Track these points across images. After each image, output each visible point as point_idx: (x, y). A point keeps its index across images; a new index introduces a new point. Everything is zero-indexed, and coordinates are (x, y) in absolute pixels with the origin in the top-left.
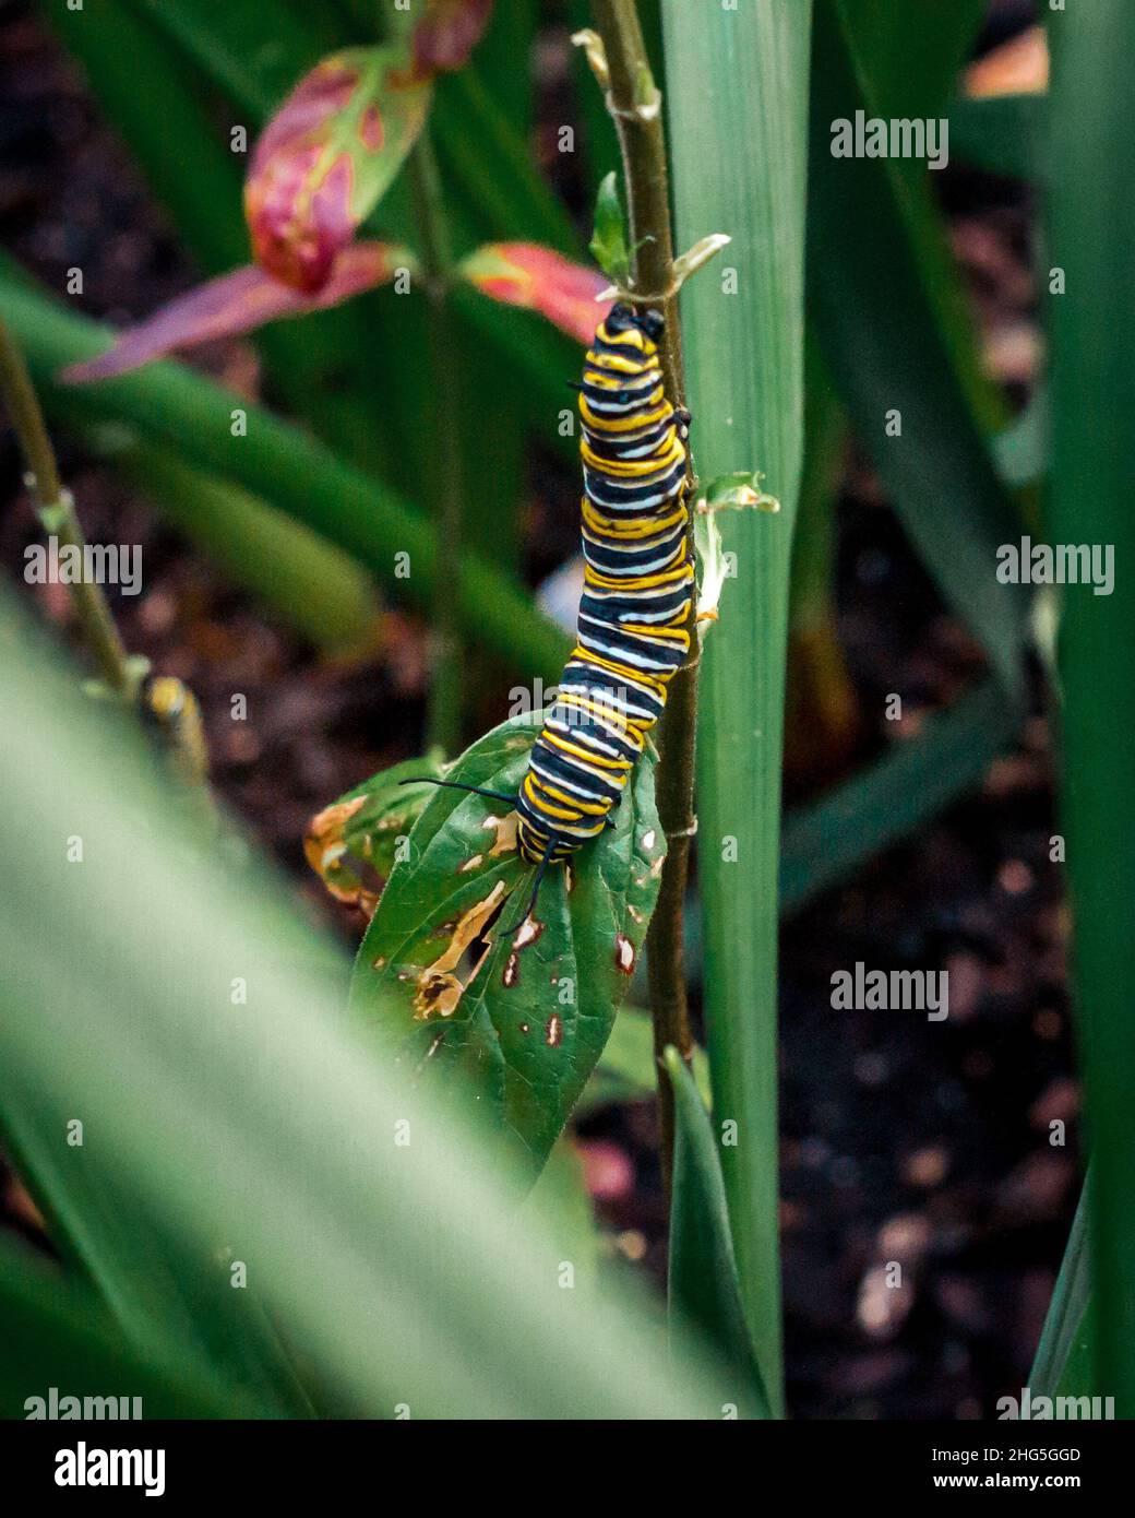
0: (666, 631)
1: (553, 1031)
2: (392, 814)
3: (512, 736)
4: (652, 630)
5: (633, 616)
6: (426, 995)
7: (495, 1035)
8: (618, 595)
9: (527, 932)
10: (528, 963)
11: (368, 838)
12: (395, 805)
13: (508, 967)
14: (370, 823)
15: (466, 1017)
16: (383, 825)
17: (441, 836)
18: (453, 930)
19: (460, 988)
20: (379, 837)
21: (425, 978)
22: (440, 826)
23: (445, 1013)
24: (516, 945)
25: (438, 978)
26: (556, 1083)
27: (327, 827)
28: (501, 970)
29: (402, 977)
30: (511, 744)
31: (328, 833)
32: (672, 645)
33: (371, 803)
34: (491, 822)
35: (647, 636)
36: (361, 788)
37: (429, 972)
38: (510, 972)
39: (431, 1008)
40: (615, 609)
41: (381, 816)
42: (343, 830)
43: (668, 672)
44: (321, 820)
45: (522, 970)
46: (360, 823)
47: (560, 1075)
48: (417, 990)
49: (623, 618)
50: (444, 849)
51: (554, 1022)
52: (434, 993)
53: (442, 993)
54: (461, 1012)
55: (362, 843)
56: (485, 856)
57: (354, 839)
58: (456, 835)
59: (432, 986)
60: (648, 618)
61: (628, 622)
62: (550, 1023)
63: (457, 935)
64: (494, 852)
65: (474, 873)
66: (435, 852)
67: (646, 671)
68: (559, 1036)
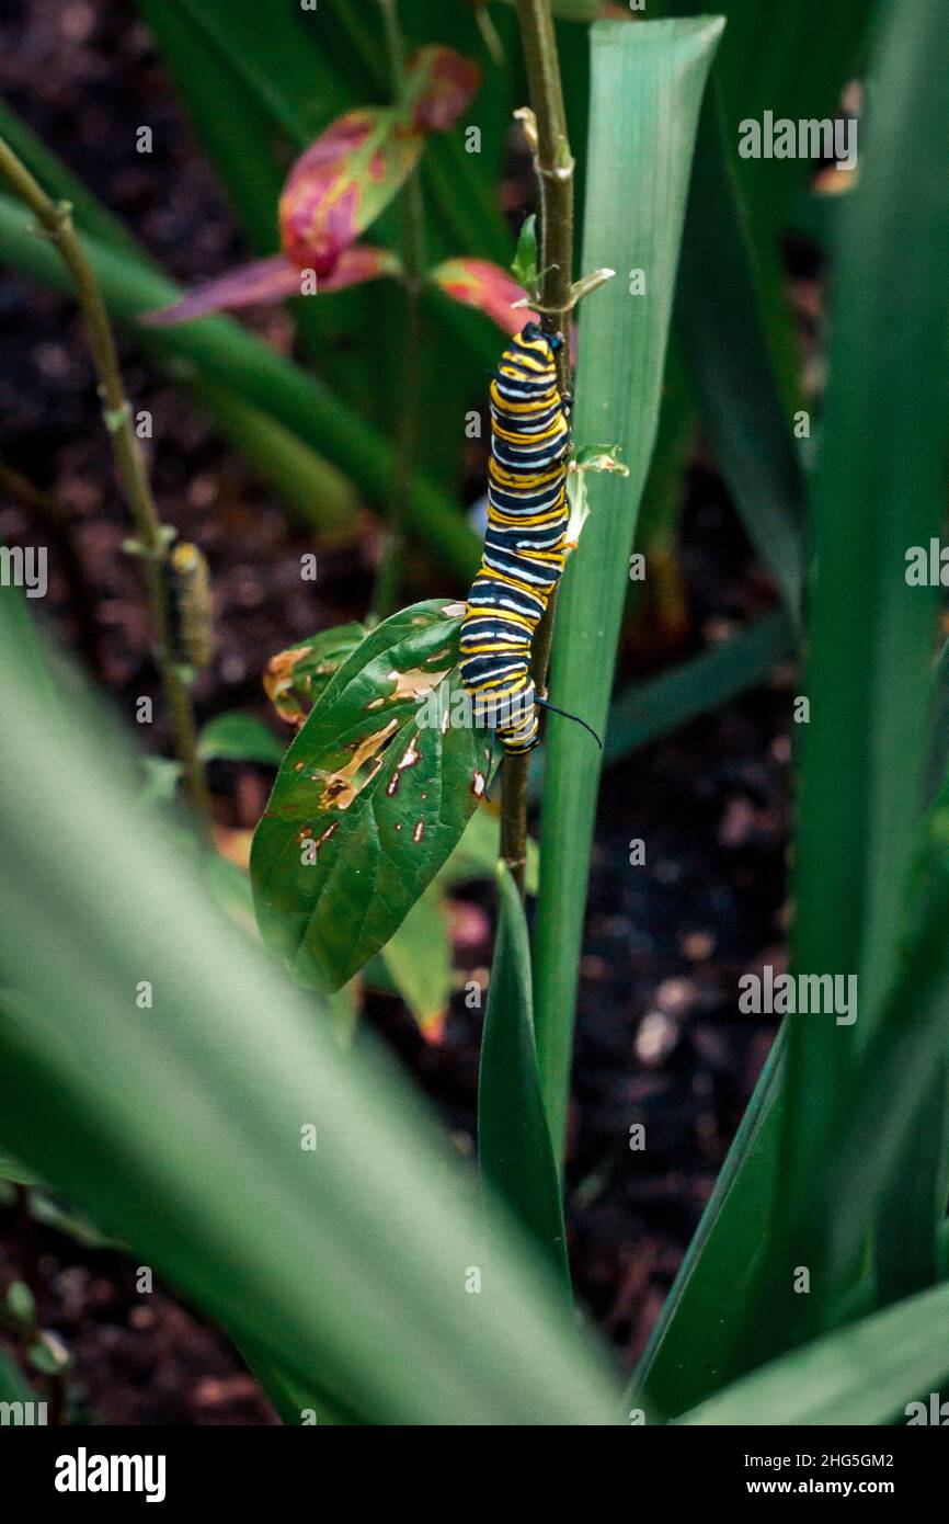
0: (550, 556)
1: (418, 832)
2: (328, 663)
3: (417, 616)
4: (539, 555)
5: (526, 543)
6: (329, 793)
7: (375, 828)
8: (516, 529)
9: (409, 758)
10: (407, 782)
11: (309, 679)
12: (332, 656)
13: (392, 782)
14: (312, 667)
15: (356, 812)
16: (320, 670)
17: (356, 680)
18: (356, 749)
19: (355, 791)
20: (317, 678)
21: (331, 780)
22: (356, 674)
23: (342, 807)
24: (400, 766)
25: (340, 781)
26: (415, 869)
27: (280, 666)
28: (386, 783)
29: (314, 778)
30: (416, 621)
31: (280, 671)
32: (553, 566)
33: (313, 653)
34: (394, 675)
35: (534, 558)
36: (308, 641)
37: (334, 777)
38: (393, 786)
39: (332, 802)
40: (514, 539)
41: (319, 663)
42: (291, 670)
43: (548, 586)
44: (276, 661)
45: (402, 783)
46: (304, 666)
47: (420, 865)
48: (324, 788)
49: (520, 545)
50: (357, 690)
51: (420, 825)
52: (336, 791)
53: (343, 793)
54: (353, 808)
55: (305, 679)
56: (386, 700)
57: (299, 678)
58: (368, 682)
59: (334, 787)
60: (537, 545)
61: (524, 548)
62: (417, 826)
63: (358, 753)
64: (393, 698)
65: (377, 711)
66: (350, 691)
67: (534, 585)
68: (421, 836)
